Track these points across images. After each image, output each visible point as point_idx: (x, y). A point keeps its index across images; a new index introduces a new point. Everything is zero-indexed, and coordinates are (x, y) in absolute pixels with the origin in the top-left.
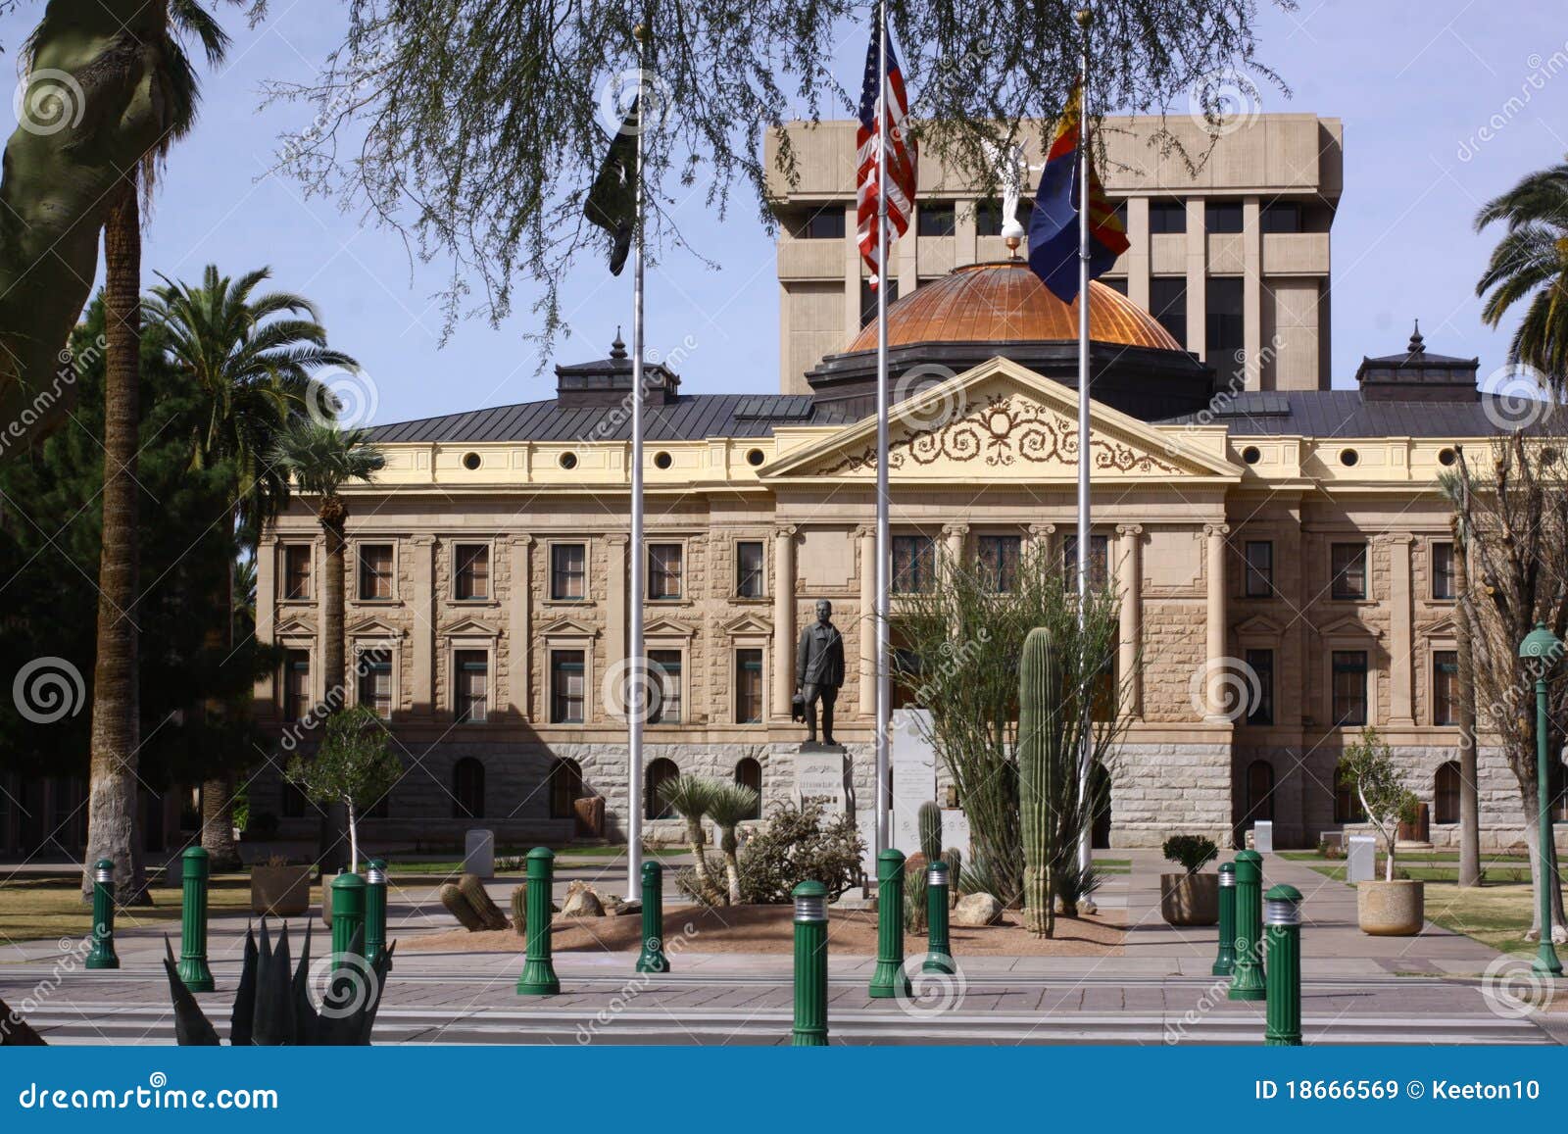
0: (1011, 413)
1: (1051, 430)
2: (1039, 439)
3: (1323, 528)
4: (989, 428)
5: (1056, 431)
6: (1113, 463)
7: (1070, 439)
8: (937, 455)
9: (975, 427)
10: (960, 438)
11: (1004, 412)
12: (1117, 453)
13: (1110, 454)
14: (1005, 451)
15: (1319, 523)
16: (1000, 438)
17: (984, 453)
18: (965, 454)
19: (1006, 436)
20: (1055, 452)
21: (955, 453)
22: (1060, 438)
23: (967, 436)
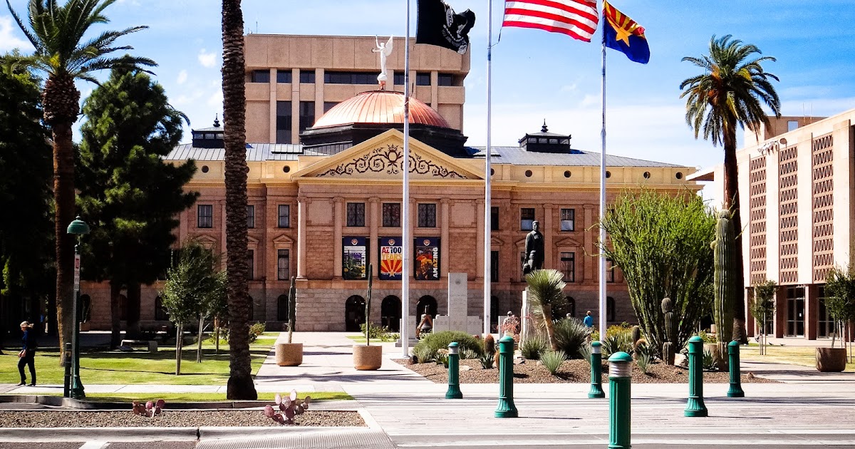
0: (398, 153)
1: (414, 159)
3: (518, 202)
4: (388, 159)
5: (416, 160)
6: (439, 174)
7: (421, 164)
8: (366, 169)
9: (383, 158)
10: (376, 162)
11: (395, 151)
12: (441, 170)
13: (438, 170)
14: (395, 168)
15: (517, 200)
16: (392, 162)
17: (386, 168)
18: (379, 169)
19: (395, 162)
20: (415, 168)
21: (374, 168)
22: (418, 163)
23: (379, 161)
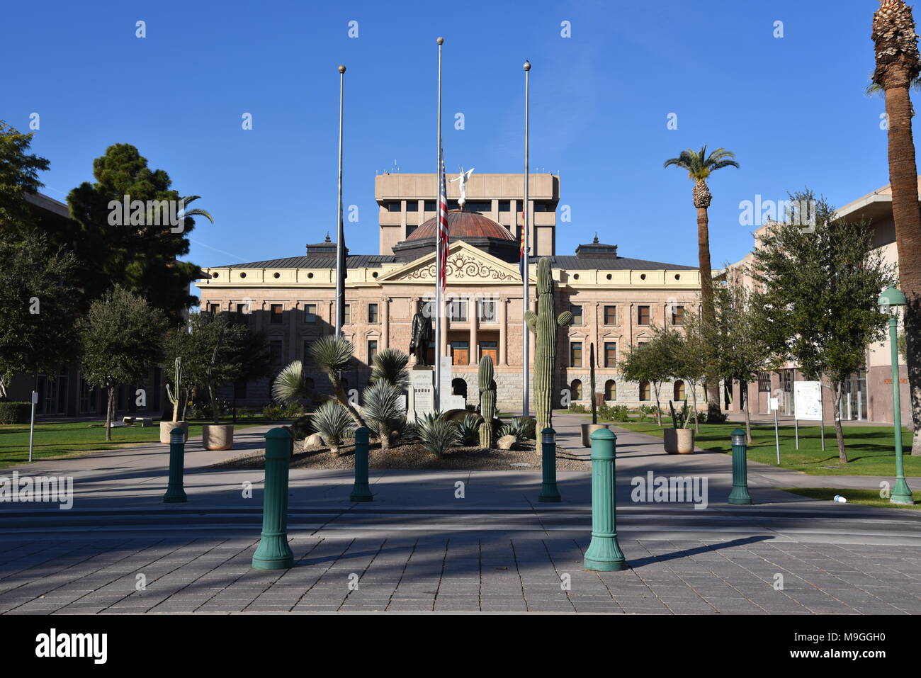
0: (464, 260)
1: (477, 266)
2: (473, 269)
4: (456, 265)
5: (479, 266)
6: (498, 277)
7: (483, 269)
9: (451, 265)
11: (461, 259)
12: (500, 273)
13: (497, 274)
14: (461, 273)
16: (459, 268)
17: (454, 273)
18: (448, 274)
19: (461, 268)
20: (478, 273)
22: (480, 268)
23: (448, 268)
